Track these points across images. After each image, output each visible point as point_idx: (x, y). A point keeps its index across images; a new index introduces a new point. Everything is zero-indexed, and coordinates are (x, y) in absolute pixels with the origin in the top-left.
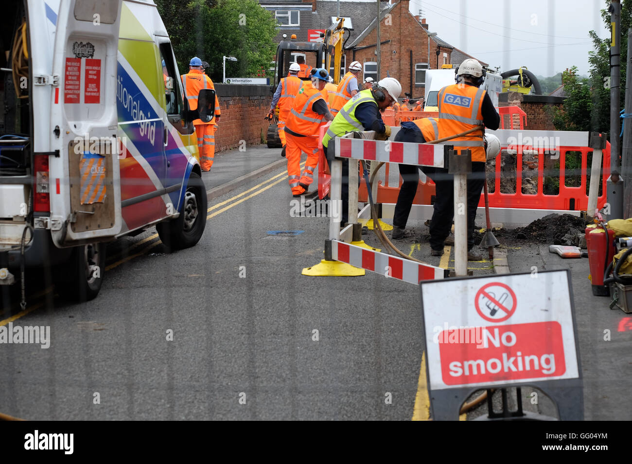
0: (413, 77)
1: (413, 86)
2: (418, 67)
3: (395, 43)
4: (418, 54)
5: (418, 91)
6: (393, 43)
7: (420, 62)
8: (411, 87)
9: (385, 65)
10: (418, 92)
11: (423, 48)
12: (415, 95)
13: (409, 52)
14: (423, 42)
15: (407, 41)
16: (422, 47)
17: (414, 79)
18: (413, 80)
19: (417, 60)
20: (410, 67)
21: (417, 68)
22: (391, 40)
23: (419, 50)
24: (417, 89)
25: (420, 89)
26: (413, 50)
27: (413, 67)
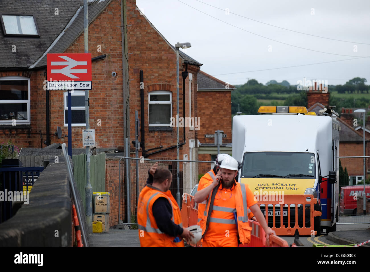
0: (145, 115)
1: (146, 130)
2: (153, 98)
3: (115, 60)
4: (152, 77)
5: (153, 137)
6: (112, 60)
7: (155, 90)
8: (142, 131)
9: (99, 96)
10: (154, 140)
11: (161, 68)
12: (149, 144)
13: (139, 74)
14: (161, 58)
15: (134, 55)
16: (160, 65)
17: (147, 118)
18: (145, 120)
19: (151, 88)
20: (139, 99)
21: (151, 100)
22: (107, 55)
23: (154, 70)
24: (152, 135)
25: (156, 134)
26: (144, 70)
27: (145, 99)
